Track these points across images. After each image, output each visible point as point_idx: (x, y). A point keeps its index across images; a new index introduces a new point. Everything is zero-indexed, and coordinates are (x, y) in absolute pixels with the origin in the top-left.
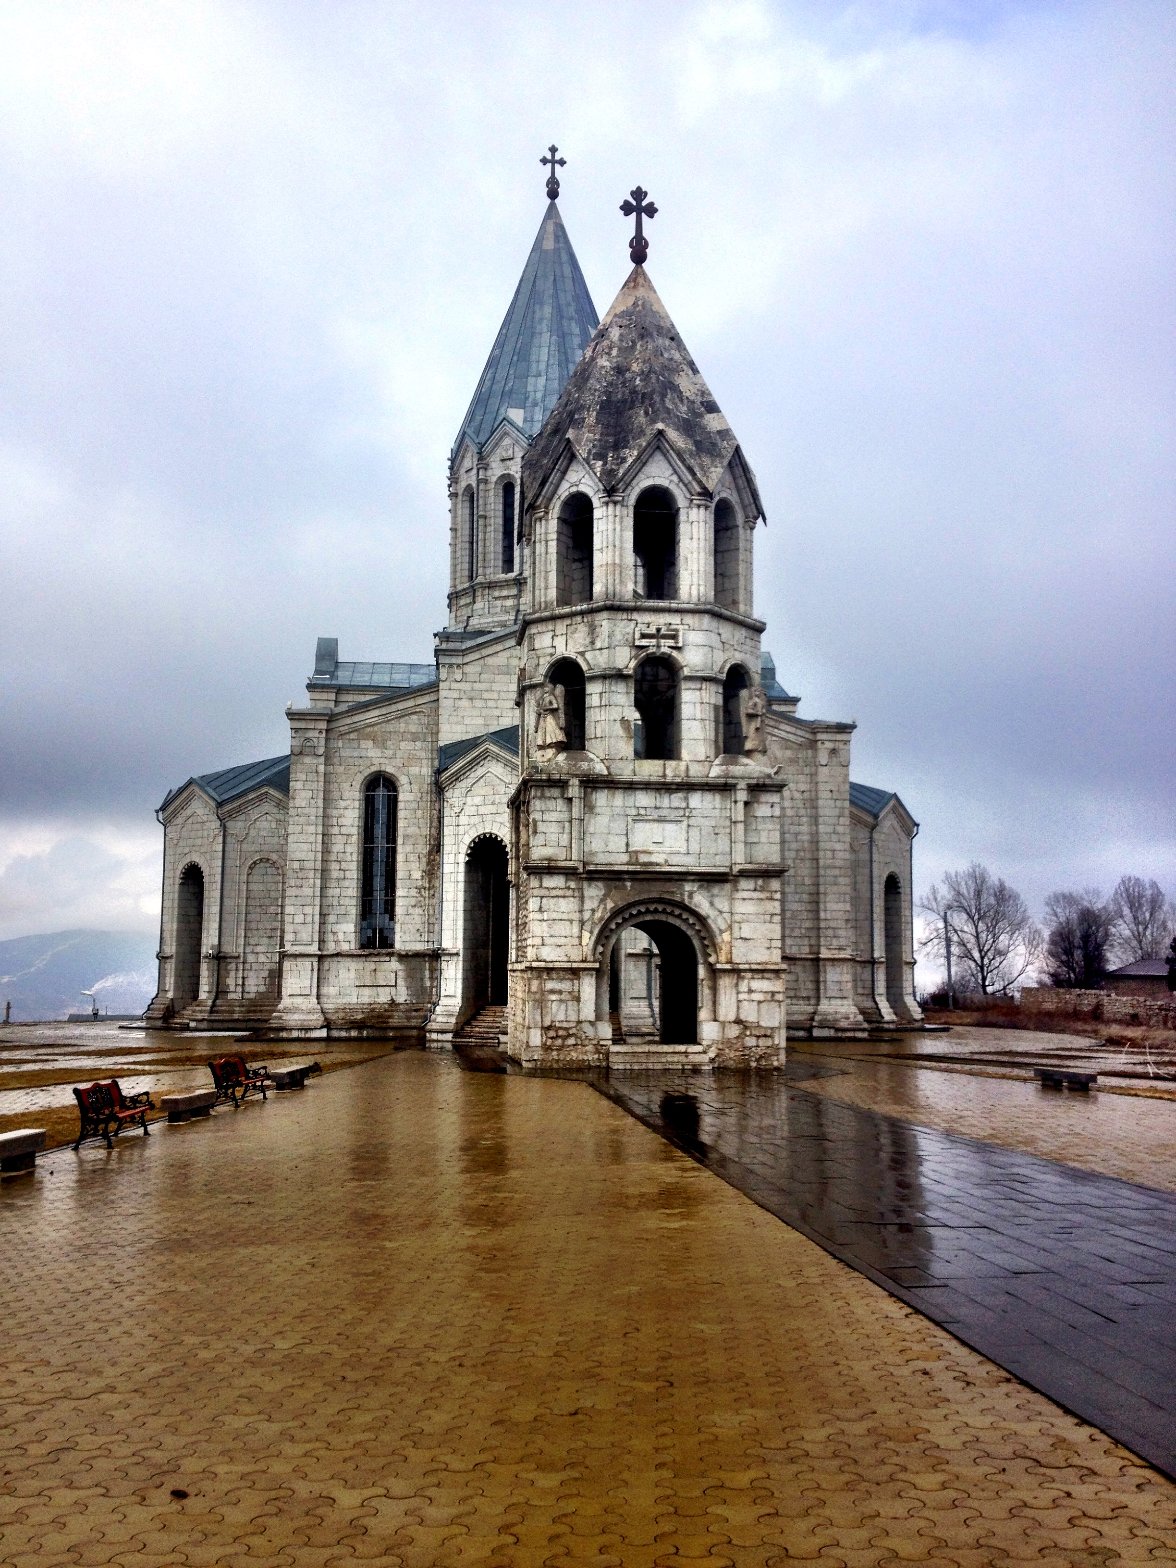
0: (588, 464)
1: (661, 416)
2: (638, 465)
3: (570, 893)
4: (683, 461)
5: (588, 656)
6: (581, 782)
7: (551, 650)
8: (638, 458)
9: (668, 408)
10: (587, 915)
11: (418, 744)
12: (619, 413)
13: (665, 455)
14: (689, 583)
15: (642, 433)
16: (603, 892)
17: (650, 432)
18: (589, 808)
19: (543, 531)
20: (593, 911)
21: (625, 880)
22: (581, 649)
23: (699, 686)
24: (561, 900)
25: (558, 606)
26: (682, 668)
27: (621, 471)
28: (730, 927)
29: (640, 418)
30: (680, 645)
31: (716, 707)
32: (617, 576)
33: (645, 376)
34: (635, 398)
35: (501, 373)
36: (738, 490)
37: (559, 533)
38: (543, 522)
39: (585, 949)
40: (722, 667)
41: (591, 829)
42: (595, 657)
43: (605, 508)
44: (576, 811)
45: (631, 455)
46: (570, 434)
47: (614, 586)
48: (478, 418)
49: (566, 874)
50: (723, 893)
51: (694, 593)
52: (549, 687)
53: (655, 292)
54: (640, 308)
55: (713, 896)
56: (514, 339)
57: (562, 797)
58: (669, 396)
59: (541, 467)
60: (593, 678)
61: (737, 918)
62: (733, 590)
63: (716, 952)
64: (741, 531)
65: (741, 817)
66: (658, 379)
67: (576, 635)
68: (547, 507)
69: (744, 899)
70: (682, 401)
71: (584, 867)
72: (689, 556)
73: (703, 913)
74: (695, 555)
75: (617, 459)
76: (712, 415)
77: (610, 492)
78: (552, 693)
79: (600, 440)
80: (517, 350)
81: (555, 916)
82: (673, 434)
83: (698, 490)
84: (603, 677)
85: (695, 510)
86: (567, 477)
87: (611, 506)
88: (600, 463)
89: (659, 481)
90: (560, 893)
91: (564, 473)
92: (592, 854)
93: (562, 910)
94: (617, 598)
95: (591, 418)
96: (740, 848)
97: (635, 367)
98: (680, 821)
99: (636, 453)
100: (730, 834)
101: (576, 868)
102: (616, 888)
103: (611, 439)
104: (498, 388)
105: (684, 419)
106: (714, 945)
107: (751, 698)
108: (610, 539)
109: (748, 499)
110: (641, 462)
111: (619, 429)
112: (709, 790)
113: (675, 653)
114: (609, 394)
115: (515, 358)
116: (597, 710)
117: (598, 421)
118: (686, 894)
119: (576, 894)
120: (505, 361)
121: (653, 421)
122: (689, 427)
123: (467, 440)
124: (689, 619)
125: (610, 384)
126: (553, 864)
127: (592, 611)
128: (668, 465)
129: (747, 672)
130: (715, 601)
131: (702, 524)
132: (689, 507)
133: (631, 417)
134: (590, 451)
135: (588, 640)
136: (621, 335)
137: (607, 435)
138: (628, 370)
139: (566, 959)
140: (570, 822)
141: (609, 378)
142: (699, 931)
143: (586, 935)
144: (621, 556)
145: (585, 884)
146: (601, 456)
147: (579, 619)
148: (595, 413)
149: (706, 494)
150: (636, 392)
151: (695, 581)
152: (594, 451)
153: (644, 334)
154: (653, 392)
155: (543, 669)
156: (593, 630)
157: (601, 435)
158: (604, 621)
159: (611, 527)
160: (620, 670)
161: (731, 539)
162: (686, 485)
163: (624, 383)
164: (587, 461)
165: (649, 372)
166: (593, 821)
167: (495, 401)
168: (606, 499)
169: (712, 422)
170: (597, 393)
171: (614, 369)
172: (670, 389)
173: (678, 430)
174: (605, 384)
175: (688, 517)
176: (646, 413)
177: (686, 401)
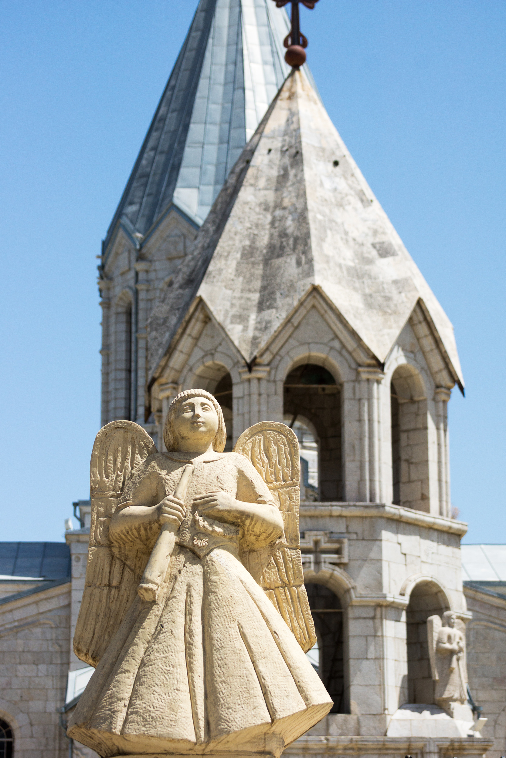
0: (224, 329)
1: (317, 266)
2: (288, 329)
4: (345, 324)
8: (288, 321)
9: (327, 257)
11: (42, 668)
12: (265, 262)
13: (323, 316)
15: (292, 286)
17: (303, 287)
23: (371, 614)
27: (266, 339)
29: (290, 268)
30: (345, 560)
33: (299, 215)
34: (287, 243)
36: (424, 354)
40: (404, 589)
43: (246, 385)
45: (278, 317)
48: (137, 201)
62: (422, 481)
64: (430, 405)
68: (175, 381)
75: (261, 322)
76: (386, 260)
77: (252, 365)
79: (241, 298)
82: (332, 290)
83: (366, 360)
85: (364, 385)
87: (254, 384)
88: (239, 328)
89: (316, 350)
95: (229, 268)
97: (287, 203)
99: (284, 315)
103: (254, 297)
105: (349, 268)
110: (292, 325)
111: (265, 283)
113: (338, 572)
114: (253, 238)
117: (238, 272)
121: (307, 274)
122: (354, 278)
124: (356, 525)
128: (326, 328)
130: (394, 503)
132: (355, 383)
133: (279, 268)
134: (227, 312)
137: (249, 291)
138: (278, 206)
141: (254, 217)
146: (241, 319)
149: (377, 363)
150: (286, 235)
152: (232, 312)
153: (299, 159)
154: (307, 235)
157: (242, 291)
159: (254, 408)
161: (417, 415)
162: (350, 353)
163: (272, 223)
164: (223, 324)
165: (304, 208)
168: (247, 374)
170: (237, 238)
171: (260, 205)
172: (331, 229)
173: (340, 283)
174: (248, 225)
175: (354, 393)
176: (299, 263)
177: (351, 243)
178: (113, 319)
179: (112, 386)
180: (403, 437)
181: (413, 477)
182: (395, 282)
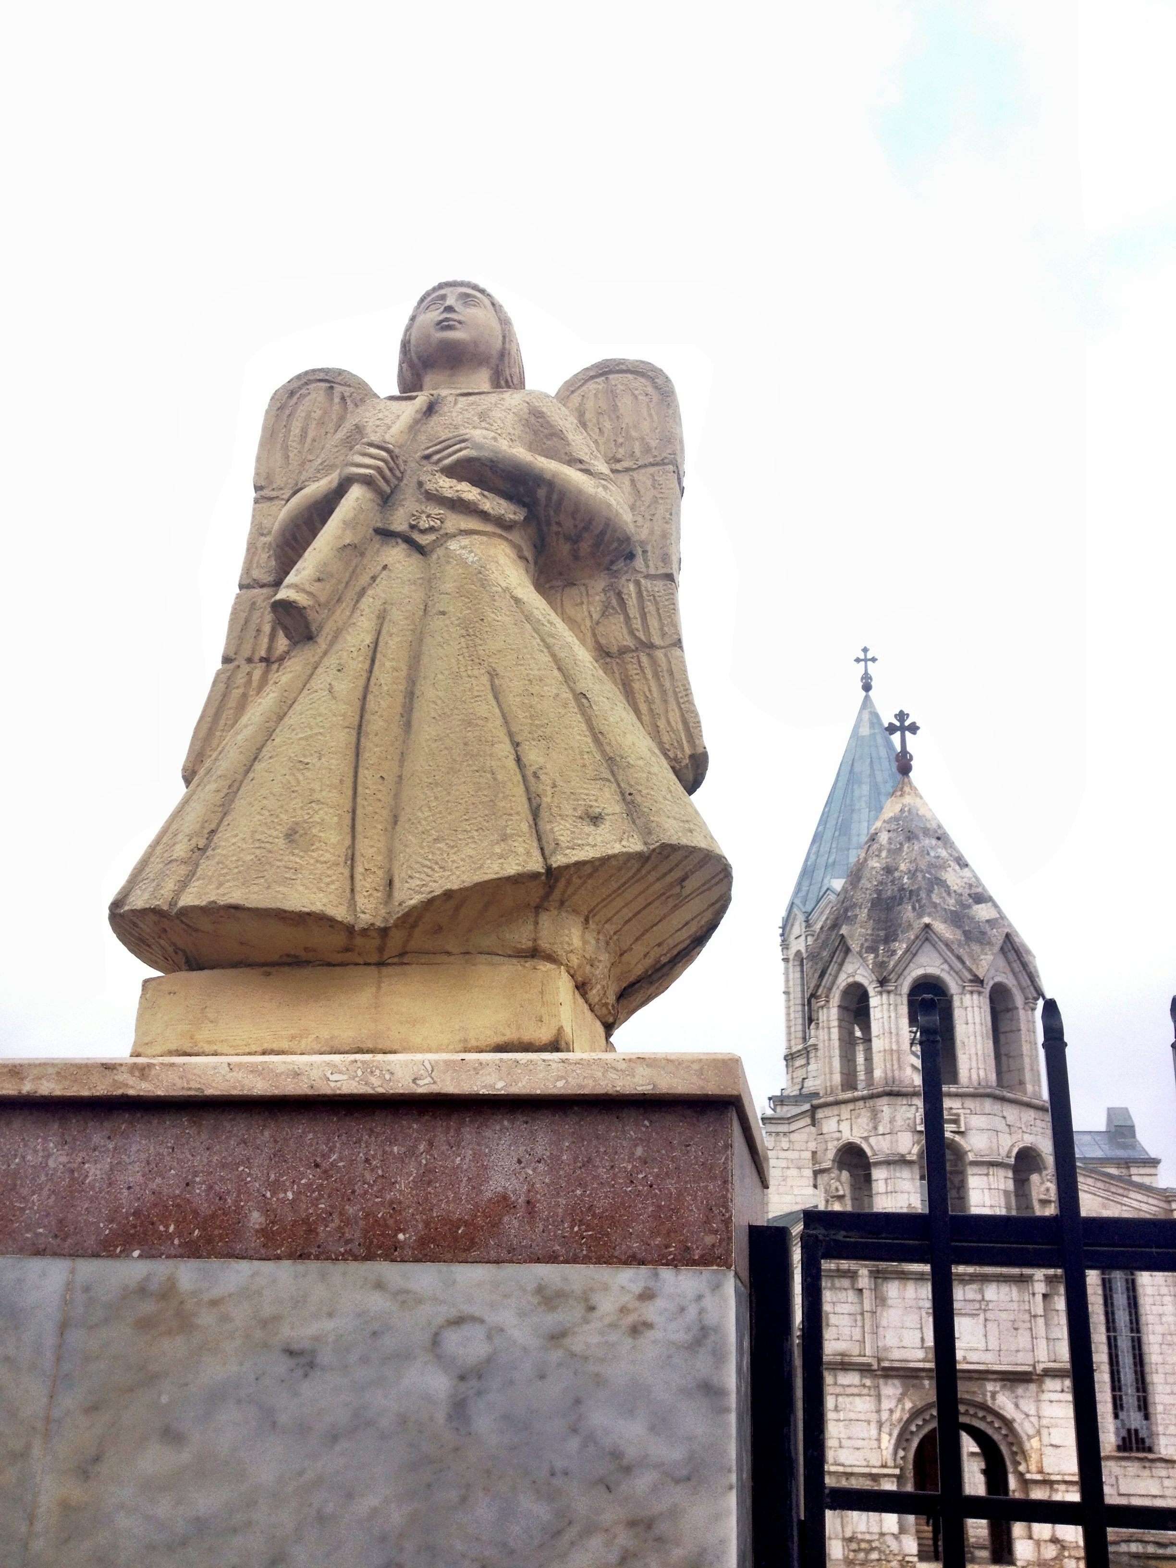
0: (861, 957)
1: (928, 911)
2: (908, 956)
3: (865, 1391)
4: (952, 951)
5: (872, 1140)
6: (871, 1272)
7: (837, 1135)
8: (908, 950)
9: (934, 903)
10: (885, 1416)
12: (889, 909)
13: (934, 946)
14: (967, 1066)
15: (910, 926)
16: (900, 1391)
17: (918, 925)
18: (881, 1300)
19: (825, 1018)
20: (891, 1411)
21: (922, 1378)
22: (865, 1134)
23: (985, 1172)
24: (857, 1399)
25: (843, 1091)
26: (966, 1153)
27: (892, 963)
28: (1039, 1432)
29: (907, 912)
30: (963, 1129)
31: (1006, 1193)
32: (895, 1063)
33: (912, 875)
34: (904, 895)
35: (825, 847)
36: (1014, 974)
37: (840, 1020)
38: (825, 1010)
39: (884, 1453)
40: (1010, 1152)
41: (884, 1323)
42: (878, 1142)
43: (879, 997)
44: (868, 1303)
45: (900, 948)
46: (844, 930)
47: (893, 1071)
48: (805, 889)
49: (861, 1370)
50: (1028, 1394)
51: (974, 1077)
52: (835, 1173)
53: (921, 798)
54: (906, 814)
55: (1017, 1397)
56: (836, 816)
57: (853, 1288)
58: (936, 891)
59: (822, 958)
60: (878, 1164)
61: (1044, 1422)
62: (1018, 1071)
63: (1026, 1461)
64: (1021, 1012)
65: (1040, 1311)
66: (924, 877)
67: (859, 1120)
68: (827, 997)
69: (1051, 1402)
70: (949, 894)
71: (879, 1364)
72: (966, 1040)
73: (1008, 1416)
74: (972, 1039)
75: (888, 951)
76: (980, 906)
77: (882, 982)
78: (838, 1179)
79: (872, 935)
80: (838, 827)
81: (852, 1416)
82: (940, 927)
83: (970, 977)
84: (888, 1163)
85: (968, 996)
86: (844, 969)
87: (885, 996)
88: (872, 956)
89: (930, 970)
90: (855, 1391)
91: (841, 965)
92: (886, 1349)
93: (858, 1410)
94: (897, 1083)
95: (863, 914)
96: (1042, 1344)
97: (903, 867)
98: (978, 1315)
99: (905, 946)
100: (1031, 1329)
101: (870, 1365)
102: (913, 1386)
103: (882, 933)
104: (822, 861)
105: (952, 912)
106: (1023, 1452)
107: (1042, 1183)
108: (886, 1027)
109: (1026, 982)
110: (911, 953)
111: (889, 924)
112: (1004, 1281)
113: (957, 1138)
114: (879, 892)
115: (837, 833)
116: (884, 1197)
117: (869, 917)
118: (989, 1394)
119: (872, 1392)
120: (828, 835)
121: (920, 916)
122: (957, 919)
123: (795, 910)
124: (970, 1103)
125: (881, 883)
126: (847, 1359)
127: (872, 1097)
128: (937, 955)
129: (1039, 1155)
130: (998, 1086)
131: (976, 1009)
132: (962, 994)
133: (900, 912)
134: (862, 945)
135: (871, 1125)
136: (890, 839)
137: (878, 929)
138: (897, 869)
139: (865, 1463)
140: (862, 1314)
141: (880, 878)
142: (1006, 1436)
143: (885, 1437)
144: (898, 1042)
145: (881, 1381)
146: (873, 949)
147: (861, 1104)
148: (866, 910)
149: (978, 981)
150: (903, 889)
151: (974, 1065)
152: (866, 945)
153: (911, 836)
154: (919, 889)
155: (831, 1155)
156: (875, 1115)
157: (873, 929)
158: (884, 1106)
159: (886, 1015)
160: (903, 1156)
161: (1012, 1020)
162: (957, 973)
163: (893, 881)
164: (860, 954)
165: (916, 870)
166: (885, 1314)
167: (819, 874)
168: (879, 989)
169: (982, 912)
170: (868, 892)
171: (883, 869)
172: (937, 885)
173: (945, 922)
174: (876, 883)
175: (962, 1003)
176: (914, 909)
177: (953, 895)
178: (791, 970)
179: (792, 1016)
180: (1002, 1038)
181: (1012, 1067)
182: (988, 921)
